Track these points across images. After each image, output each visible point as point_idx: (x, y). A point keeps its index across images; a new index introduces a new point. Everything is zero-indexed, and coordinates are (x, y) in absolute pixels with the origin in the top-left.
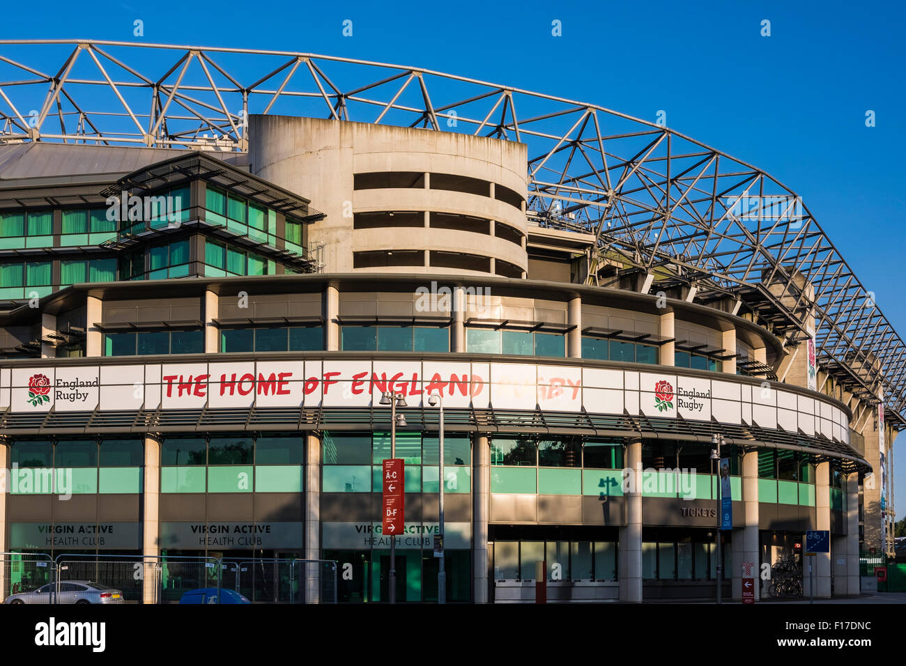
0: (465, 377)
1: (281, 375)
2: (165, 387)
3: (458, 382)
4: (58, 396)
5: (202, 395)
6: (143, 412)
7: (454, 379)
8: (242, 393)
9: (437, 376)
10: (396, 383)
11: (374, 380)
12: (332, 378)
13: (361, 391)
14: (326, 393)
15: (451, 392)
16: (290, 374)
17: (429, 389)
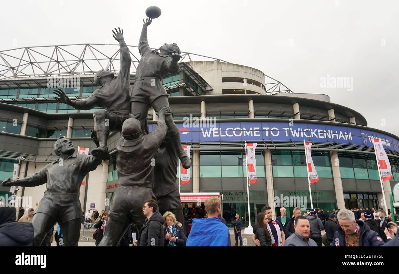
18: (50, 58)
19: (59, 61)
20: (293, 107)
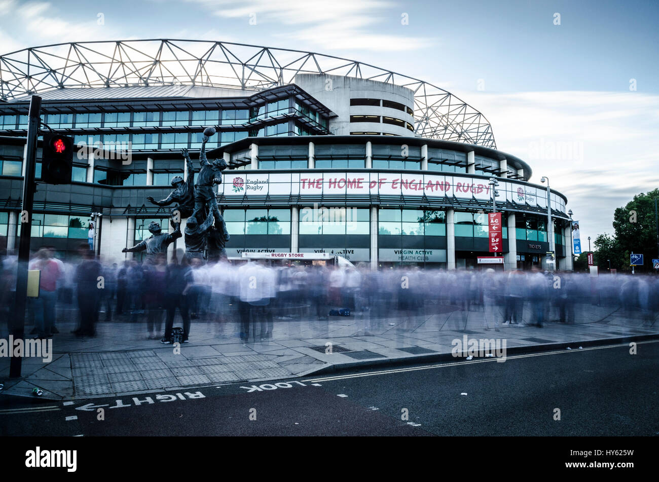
0: (442, 182)
1: (359, 179)
2: (302, 184)
3: (440, 185)
4: (248, 188)
5: (320, 188)
6: (291, 196)
7: (438, 184)
8: (340, 187)
9: (430, 181)
10: (412, 184)
11: (402, 183)
12: (382, 181)
13: (396, 188)
14: (380, 188)
15: (437, 189)
16: (363, 179)
17: (427, 187)
18: (111, 58)
19: (123, 61)
20: (421, 150)
